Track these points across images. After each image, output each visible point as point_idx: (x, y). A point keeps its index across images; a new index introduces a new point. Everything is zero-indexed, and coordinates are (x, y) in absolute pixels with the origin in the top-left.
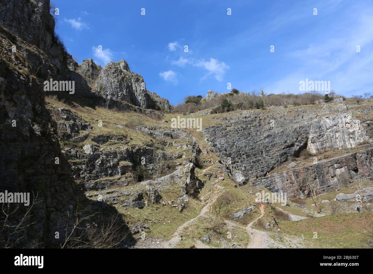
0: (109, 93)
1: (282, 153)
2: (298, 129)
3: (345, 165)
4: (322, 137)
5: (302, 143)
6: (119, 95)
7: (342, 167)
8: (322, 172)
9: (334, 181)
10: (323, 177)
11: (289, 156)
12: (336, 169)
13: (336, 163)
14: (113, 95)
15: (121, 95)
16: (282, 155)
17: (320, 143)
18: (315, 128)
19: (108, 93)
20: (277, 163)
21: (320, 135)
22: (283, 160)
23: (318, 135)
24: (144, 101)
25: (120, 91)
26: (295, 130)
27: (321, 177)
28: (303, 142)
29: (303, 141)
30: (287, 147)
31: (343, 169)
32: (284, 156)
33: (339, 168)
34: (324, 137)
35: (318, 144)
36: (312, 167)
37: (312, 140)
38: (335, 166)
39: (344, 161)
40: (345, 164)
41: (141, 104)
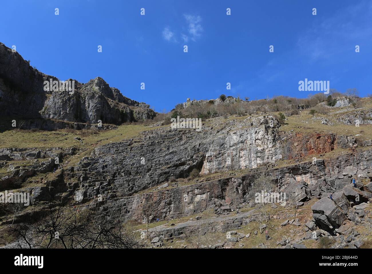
0: (52, 113)
1: (161, 173)
2: (198, 147)
3: (208, 192)
4: (223, 155)
5: (195, 162)
6: (61, 114)
7: (204, 194)
8: (179, 197)
9: (189, 208)
10: (179, 202)
11: (172, 176)
12: (197, 195)
13: (197, 189)
14: (55, 114)
15: (63, 113)
16: (161, 175)
17: (217, 162)
18: (215, 146)
19: (51, 113)
20: (153, 183)
21: (220, 154)
22: (161, 180)
23: (218, 152)
24: (94, 116)
25: (63, 110)
26: (193, 148)
27: (177, 203)
28: (197, 161)
29: (197, 160)
30: (173, 167)
31: (204, 196)
32: (163, 175)
33: (200, 194)
34: (224, 156)
35: (214, 163)
36: (168, 191)
37: (208, 159)
38: (196, 192)
39: (207, 186)
40: (208, 190)
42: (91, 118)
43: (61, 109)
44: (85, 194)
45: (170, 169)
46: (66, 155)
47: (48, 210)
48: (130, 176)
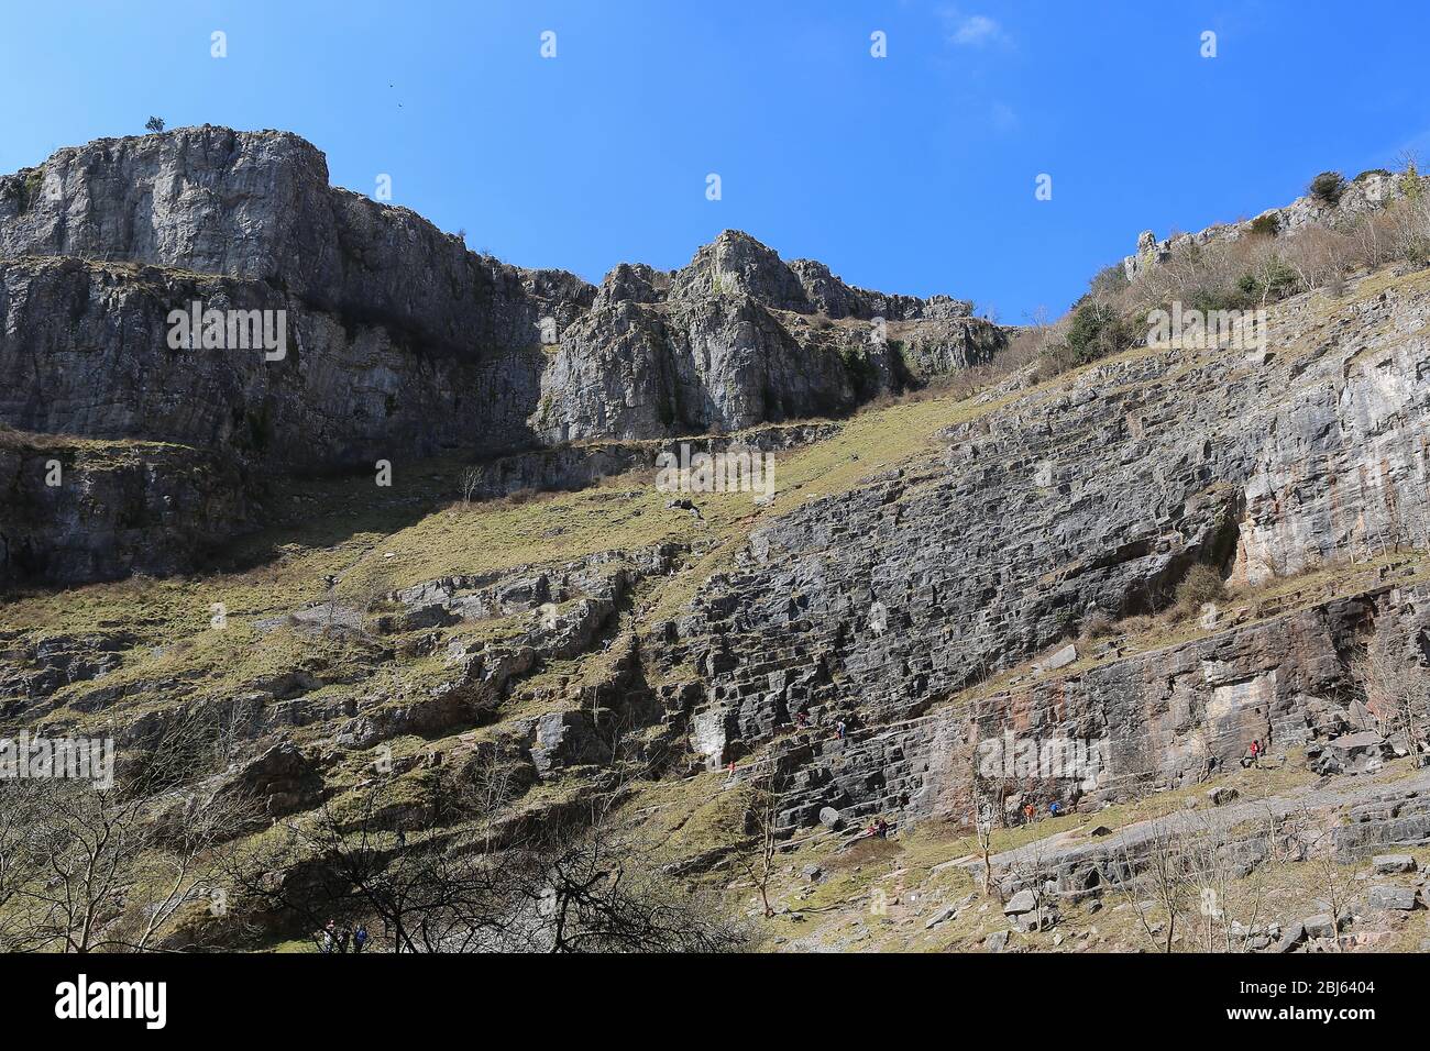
0: (572, 416)
1: (1039, 604)
2: (1199, 459)
3: (1269, 669)
4: (1333, 481)
5: (1196, 531)
6: (608, 415)
7: (1250, 679)
8: (1132, 704)
9: (1186, 749)
10: (1133, 727)
11: (1093, 609)
12: (1214, 686)
13: (1214, 659)
14: (584, 419)
15: (614, 410)
16: (1043, 613)
17: (1308, 521)
18: (1286, 442)
19: (568, 418)
20: (1008, 650)
21: (1316, 478)
22: (1043, 636)
23: (1305, 471)
24: (736, 397)
25: (610, 397)
26: (1178, 467)
27: (1125, 729)
28: (1203, 526)
29: (1204, 520)
30: (1094, 567)
31: (1253, 691)
32: (1050, 613)
33: (1233, 683)
34: (1340, 485)
35: (1294, 527)
36: (1075, 680)
37: (1259, 511)
38: (1208, 672)
39: (1260, 644)
40: (1267, 662)
41: (725, 414)
42: (725, 409)
43: (603, 396)
44: (730, 725)
45: (1078, 580)
46: (640, 577)
47: (600, 797)
48: (909, 630)
